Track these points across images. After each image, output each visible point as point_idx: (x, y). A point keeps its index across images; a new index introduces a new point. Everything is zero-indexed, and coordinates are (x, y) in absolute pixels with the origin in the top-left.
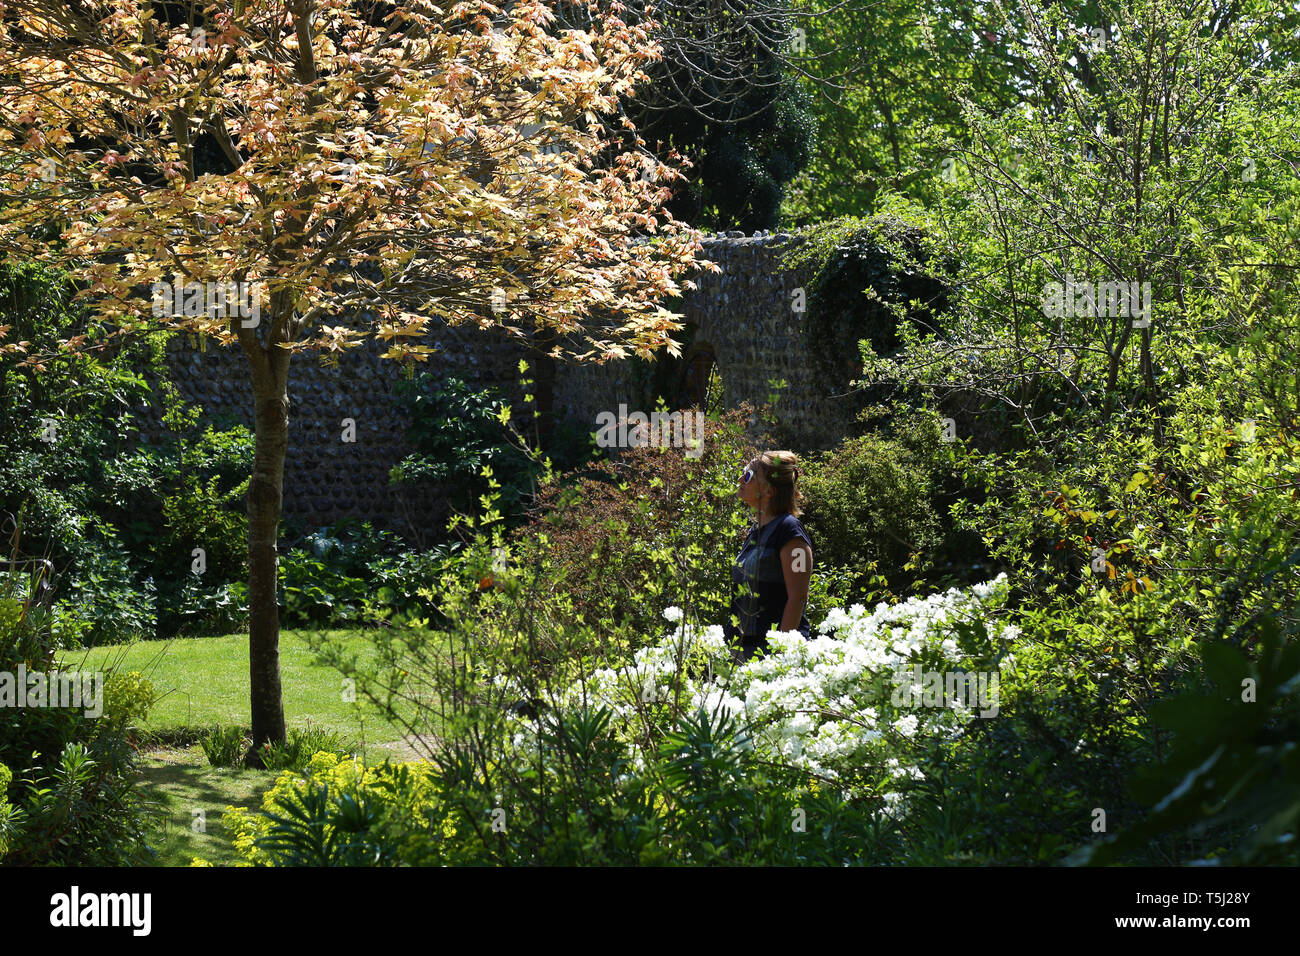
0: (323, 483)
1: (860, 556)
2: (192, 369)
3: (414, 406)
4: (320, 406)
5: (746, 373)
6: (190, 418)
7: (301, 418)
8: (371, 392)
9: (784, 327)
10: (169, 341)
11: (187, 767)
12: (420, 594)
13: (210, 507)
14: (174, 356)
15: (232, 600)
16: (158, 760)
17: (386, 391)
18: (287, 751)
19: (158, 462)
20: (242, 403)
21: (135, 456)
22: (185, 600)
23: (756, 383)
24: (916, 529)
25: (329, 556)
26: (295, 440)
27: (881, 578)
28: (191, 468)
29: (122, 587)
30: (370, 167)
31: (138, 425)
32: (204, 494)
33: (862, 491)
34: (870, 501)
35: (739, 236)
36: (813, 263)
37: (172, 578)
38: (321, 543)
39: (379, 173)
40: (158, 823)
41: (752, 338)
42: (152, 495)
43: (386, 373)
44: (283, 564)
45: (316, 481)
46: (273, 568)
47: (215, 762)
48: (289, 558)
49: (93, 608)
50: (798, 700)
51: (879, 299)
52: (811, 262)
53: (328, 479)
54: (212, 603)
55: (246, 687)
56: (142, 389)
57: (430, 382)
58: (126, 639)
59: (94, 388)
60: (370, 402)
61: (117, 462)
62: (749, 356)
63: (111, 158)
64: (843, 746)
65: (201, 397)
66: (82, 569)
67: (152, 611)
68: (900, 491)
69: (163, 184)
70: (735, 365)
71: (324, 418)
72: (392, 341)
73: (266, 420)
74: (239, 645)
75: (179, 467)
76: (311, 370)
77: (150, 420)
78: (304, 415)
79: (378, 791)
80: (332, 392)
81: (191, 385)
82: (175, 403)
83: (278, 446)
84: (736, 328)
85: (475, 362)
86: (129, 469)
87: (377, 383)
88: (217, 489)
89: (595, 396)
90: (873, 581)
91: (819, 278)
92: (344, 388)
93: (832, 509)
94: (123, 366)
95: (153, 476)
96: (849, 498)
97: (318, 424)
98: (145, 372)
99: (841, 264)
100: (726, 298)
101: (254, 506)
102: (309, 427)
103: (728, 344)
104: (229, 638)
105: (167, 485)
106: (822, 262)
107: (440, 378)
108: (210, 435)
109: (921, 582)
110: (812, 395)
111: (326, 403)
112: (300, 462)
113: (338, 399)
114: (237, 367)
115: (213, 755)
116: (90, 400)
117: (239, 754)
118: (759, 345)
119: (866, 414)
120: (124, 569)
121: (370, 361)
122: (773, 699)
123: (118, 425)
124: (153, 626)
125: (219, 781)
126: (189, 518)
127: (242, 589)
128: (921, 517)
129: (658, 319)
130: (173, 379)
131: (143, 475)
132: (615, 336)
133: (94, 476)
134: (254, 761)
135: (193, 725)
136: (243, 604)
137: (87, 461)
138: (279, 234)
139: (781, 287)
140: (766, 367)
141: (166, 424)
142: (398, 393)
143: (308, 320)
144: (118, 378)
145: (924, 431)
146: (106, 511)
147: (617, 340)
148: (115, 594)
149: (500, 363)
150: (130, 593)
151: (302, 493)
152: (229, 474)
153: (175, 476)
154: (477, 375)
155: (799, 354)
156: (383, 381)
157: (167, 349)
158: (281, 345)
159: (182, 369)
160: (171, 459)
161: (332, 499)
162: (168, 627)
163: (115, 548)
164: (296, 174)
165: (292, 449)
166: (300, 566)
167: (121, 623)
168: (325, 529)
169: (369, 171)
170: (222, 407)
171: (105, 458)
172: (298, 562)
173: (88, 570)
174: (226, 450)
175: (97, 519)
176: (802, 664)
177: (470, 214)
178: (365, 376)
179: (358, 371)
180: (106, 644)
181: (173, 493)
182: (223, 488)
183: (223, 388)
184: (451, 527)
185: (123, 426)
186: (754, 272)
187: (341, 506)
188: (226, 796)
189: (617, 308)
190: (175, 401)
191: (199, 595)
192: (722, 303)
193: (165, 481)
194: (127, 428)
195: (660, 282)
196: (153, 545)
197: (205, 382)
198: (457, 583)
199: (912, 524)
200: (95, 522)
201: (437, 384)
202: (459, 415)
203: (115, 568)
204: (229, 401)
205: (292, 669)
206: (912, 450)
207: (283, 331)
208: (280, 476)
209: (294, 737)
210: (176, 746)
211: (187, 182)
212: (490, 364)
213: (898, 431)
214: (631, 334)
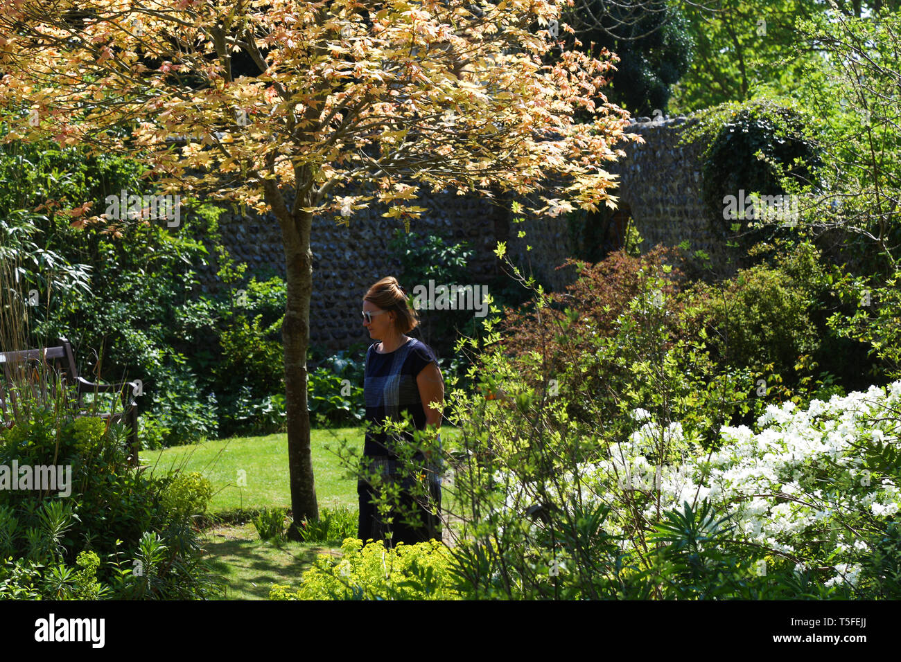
0: (339, 318)
1: (756, 359)
2: (239, 237)
3: (405, 258)
4: (335, 261)
5: (656, 224)
6: (238, 273)
7: (321, 270)
8: (372, 249)
9: (684, 188)
10: (221, 215)
11: (242, 541)
12: (432, 407)
13: (255, 339)
14: (225, 227)
15: (274, 408)
16: (220, 536)
17: (384, 247)
18: (320, 526)
19: (215, 306)
20: (277, 260)
21: (198, 302)
22: (239, 409)
23: (664, 231)
24: (799, 337)
25: (345, 372)
26: (317, 287)
27: (777, 376)
28: (240, 310)
29: (191, 401)
30: (370, 64)
31: (199, 279)
32: (251, 329)
33: (755, 309)
34: (761, 317)
35: (647, 121)
36: (707, 137)
37: (228, 393)
38: (339, 362)
39: (377, 68)
40: (221, 589)
41: (659, 198)
42: (212, 331)
43: (383, 235)
44: (311, 379)
45: (334, 317)
46: (304, 384)
47: (264, 537)
48: (315, 375)
49: (170, 418)
50: (756, 485)
51: (767, 159)
52: (705, 137)
53: (343, 315)
54: (259, 410)
55: (286, 475)
56: (202, 252)
57: (416, 240)
58: (197, 440)
59: (165, 253)
60: (373, 257)
61: (185, 308)
62: (658, 211)
63: (166, 67)
64: (796, 524)
65: (246, 257)
66: (161, 388)
67: (214, 418)
68: (784, 309)
69: (206, 85)
70: (648, 218)
71: (338, 269)
72: (391, 204)
73: (295, 270)
74: (280, 442)
75: (231, 309)
76: (327, 234)
77: (209, 275)
78: (324, 268)
79: (407, 589)
80: (343, 250)
81: (239, 248)
82: (227, 261)
83: (304, 289)
84: (647, 190)
85: (449, 224)
86: (194, 312)
87: (377, 242)
88: (260, 325)
89: (540, 246)
90: (771, 379)
91: (712, 149)
92: (353, 247)
93: (732, 324)
94: (187, 235)
95: (212, 317)
96: (746, 315)
97: (334, 274)
98: (203, 240)
99: (728, 138)
100: (639, 168)
101: (288, 337)
102: (327, 277)
103: (641, 203)
104: (272, 436)
105: (222, 323)
106: (713, 136)
107: (424, 237)
108: (253, 284)
109: (808, 379)
110: (708, 238)
111: (339, 258)
112: (321, 303)
113: (348, 255)
114: (272, 234)
115: (263, 531)
116: (164, 262)
117: (283, 529)
118: (665, 202)
119: (753, 251)
120: (192, 387)
121: (371, 226)
122: (734, 486)
123: (185, 280)
124: (215, 430)
125: (267, 552)
126: (240, 348)
127: (281, 399)
128: (802, 327)
129: (599, 179)
130: (225, 245)
131: (205, 316)
132: (565, 194)
133: (168, 318)
134: (294, 535)
135: (246, 507)
136: (282, 411)
137: (163, 307)
138: (300, 121)
139: (681, 158)
140: (672, 219)
141: (221, 277)
142: (393, 249)
143: (325, 190)
144: (184, 244)
145: (800, 261)
146: (178, 344)
147: (566, 197)
148: (186, 406)
149: (468, 224)
150: (197, 405)
151: (324, 327)
152: (269, 314)
153: (229, 316)
154: (451, 234)
155: (697, 207)
156: (381, 240)
157: (219, 222)
158: (304, 209)
159: (231, 236)
160: (225, 304)
161: (346, 329)
162: (228, 429)
163: (185, 372)
164: (311, 72)
165: (315, 293)
166: (324, 380)
167: (192, 428)
168: (341, 352)
169: (369, 68)
170: (262, 264)
171: (175, 305)
172: (323, 378)
173: (166, 389)
174: (266, 296)
175: (171, 350)
176: (754, 454)
177: (451, 99)
178: (367, 237)
179: (362, 233)
180: (181, 444)
181: (228, 329)
182: (265, 324)
183: (262, 250)
184: (458, 348)
185: (189, 280)
186: (659, 147)
187: (354, 335)
188: (273, 564)
189: (566, 171)
190: (226, 260)
191: (249, 405)
192: (635, 172)
193: (221, 320)
194: (192, 282)
195: (600, 150)
196: (214, 368)
197: (249, 245)
198: (465, 397)
199: (795, 334)
200: (169, 353)
201: (421, 242)
202: (439, 264)
203: (185, 387)
204: (267, 259)
205: (321, 460)
206: (792, 276)
207: (305, 200)
208: (307, 312)
209: (325, 515)
210: (234, 524)
211: (226, 82)
212: (460, 225)
213: (780, 262)
214: (577, 192)
